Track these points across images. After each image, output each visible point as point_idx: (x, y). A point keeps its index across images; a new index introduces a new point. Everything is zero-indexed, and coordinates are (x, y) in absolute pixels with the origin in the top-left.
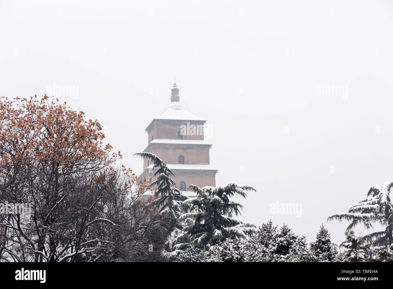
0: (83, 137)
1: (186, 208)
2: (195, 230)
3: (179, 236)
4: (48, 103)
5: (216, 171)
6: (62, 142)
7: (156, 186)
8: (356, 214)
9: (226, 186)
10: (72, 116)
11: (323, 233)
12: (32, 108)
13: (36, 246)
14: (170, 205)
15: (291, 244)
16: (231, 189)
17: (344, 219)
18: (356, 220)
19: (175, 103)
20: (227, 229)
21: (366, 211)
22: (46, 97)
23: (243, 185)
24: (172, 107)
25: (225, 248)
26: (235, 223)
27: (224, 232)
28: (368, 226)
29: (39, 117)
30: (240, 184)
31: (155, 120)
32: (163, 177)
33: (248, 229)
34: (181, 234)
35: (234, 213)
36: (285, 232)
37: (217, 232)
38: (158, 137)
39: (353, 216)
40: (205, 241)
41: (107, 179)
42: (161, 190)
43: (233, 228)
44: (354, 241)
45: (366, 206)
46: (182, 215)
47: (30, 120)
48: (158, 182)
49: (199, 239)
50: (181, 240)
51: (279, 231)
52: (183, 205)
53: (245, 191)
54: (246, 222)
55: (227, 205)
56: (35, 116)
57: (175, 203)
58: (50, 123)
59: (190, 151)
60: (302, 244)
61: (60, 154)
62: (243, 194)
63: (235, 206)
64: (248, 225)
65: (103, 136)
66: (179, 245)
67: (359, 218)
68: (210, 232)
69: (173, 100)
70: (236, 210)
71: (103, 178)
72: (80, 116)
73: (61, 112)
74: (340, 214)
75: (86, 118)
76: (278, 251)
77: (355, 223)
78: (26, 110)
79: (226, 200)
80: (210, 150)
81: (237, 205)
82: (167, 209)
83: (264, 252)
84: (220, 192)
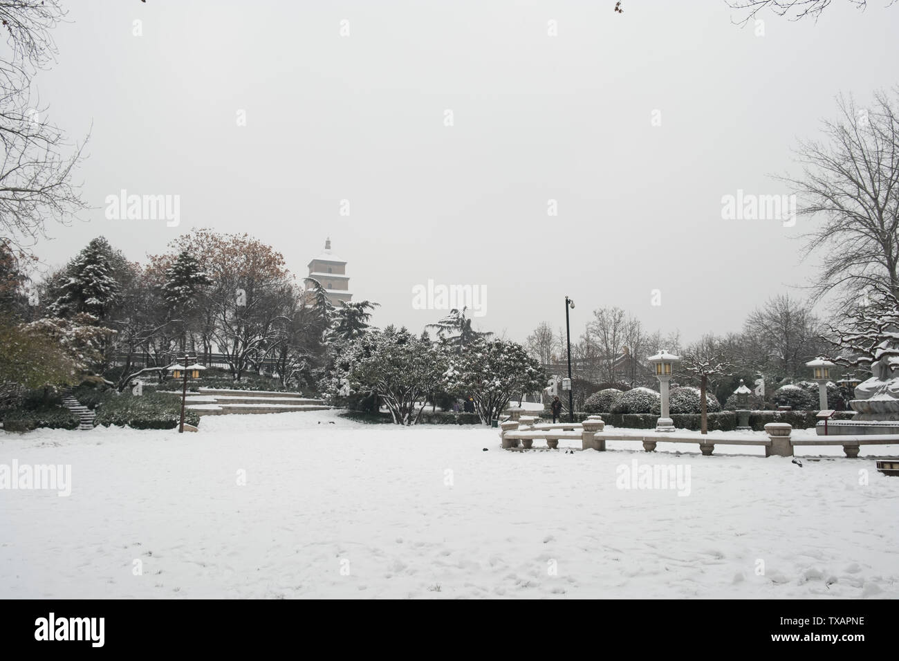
0: (270, 263)
1: (334, 315)
2: (339, 330)
3: (329, 333)
4: (247, 239)
5: (351, 295)
6: (256, 264)
7: (315, 300)
8: (443, 325)
9: (362, 302)
10: (264, 248)
11: (425, 334)
12: (236, 242)
13: (236, 333)
14: (324, 312)
15: (407, 339)
16: (365, 304)
17: (435, 327)
18: (443, 328)
19: (328, 250)
20: (361, 329)
21: (450, 323)
22: (246, 235)
23: (373, 302)
24: (326, 253)
25: (365, 339)
26: (366, 326)
27: (359, 331)
28: (450, 332)
29: (241, 248)
30: (371, 301)
31: (314, 260)
32: (320, 294)
33: (375, 330)
34: (331, 332)
35: (365, 320)
36: (403, 331)
37: (355, 331)
38: (315, 271)
39: (441, 326)
40: (346, 337)
41: (286, 291)
42: (319, 303)
43: (365, 329)
44: (444, 340)
45: (449, 320)
46: (332, 320)
47: (235, 250)
48: (317, 298)
49: (343, 335)
50: (330, 336)
51: (399, 330)
52: (332, 313)
53: (374, 306)
54: (373, 325)
55: (362, 314)
56: (237, 248)
57: (327, 311)
58: (248, 252)
59: (336, 281)
60: (414, 339)
61: (254, 273)
62: (373, 308)
63: (367, 316)
64: (375, 328)
65: (284, 263)
66: (329, 338)
67: (445, 327)
68: (350, 330)
69: (326, 248)
70: (367, 318)
71: (283, 290)
72: (269, 249)
73: (256, 245)
74: (433, 324)
75: (273, 251)
76: (398, 343)
77: (442, 330)
78: (231, 242)
79: (362, 311)
80: (349, 281)
81: (368, 314)
82: (322, 315)
83: (390, 342)
84: (358, 306)
